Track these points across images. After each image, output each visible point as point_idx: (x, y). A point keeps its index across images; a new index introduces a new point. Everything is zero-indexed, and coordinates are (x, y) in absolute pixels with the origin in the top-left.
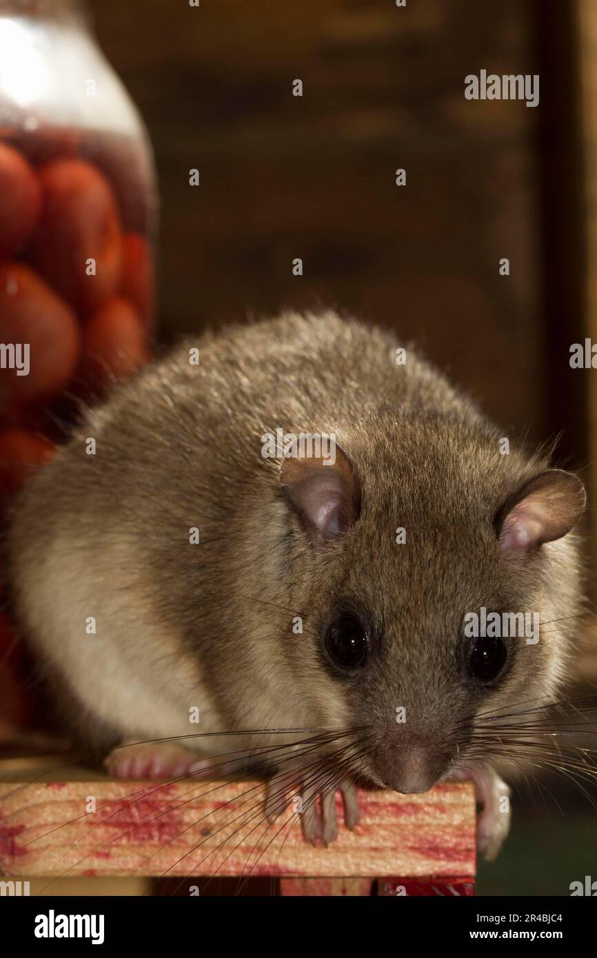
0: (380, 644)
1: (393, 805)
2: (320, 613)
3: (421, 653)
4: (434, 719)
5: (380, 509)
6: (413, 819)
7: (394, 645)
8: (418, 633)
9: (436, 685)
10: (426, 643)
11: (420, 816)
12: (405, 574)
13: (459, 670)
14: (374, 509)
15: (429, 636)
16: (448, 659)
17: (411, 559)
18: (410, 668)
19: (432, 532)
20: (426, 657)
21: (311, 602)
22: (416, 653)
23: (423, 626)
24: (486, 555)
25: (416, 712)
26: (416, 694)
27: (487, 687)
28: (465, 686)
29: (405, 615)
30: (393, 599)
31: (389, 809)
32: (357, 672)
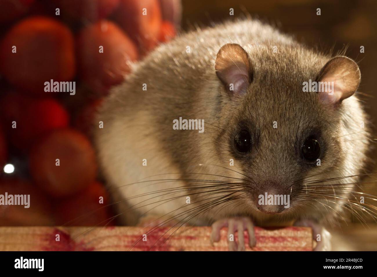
0: (258, 141)
1: (272, 237)
2: (232, 128)
3: (277, 145)
4: (283, 177)
5: (262, 78)
6: (282, 244)
7: (265, 140)
8: (276, 135)
9: (284, 160)
10: (280, 140)
11: (285, 242)
12: (271, 107)
13: (296, 154)
14: (259, 78)
15: (281, 136)
16: (291, 148)
17: (274, 100)
18: (272, 150)
19: (285, 89)
20: (280, 146)
21: (228, 124)
22: (275, 144)
23: (278, 131)
24: (311, 100)
25: (274, 172)
26: (275, 163)
27: (311, 165)
28: (299, 163)
29: (270, 125)
30: (265, 119)
31: (271, 239)
32: (248, 155)
